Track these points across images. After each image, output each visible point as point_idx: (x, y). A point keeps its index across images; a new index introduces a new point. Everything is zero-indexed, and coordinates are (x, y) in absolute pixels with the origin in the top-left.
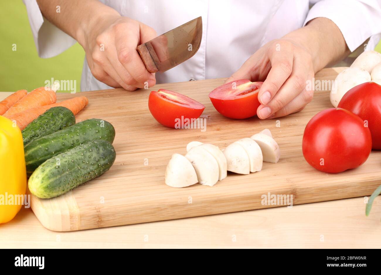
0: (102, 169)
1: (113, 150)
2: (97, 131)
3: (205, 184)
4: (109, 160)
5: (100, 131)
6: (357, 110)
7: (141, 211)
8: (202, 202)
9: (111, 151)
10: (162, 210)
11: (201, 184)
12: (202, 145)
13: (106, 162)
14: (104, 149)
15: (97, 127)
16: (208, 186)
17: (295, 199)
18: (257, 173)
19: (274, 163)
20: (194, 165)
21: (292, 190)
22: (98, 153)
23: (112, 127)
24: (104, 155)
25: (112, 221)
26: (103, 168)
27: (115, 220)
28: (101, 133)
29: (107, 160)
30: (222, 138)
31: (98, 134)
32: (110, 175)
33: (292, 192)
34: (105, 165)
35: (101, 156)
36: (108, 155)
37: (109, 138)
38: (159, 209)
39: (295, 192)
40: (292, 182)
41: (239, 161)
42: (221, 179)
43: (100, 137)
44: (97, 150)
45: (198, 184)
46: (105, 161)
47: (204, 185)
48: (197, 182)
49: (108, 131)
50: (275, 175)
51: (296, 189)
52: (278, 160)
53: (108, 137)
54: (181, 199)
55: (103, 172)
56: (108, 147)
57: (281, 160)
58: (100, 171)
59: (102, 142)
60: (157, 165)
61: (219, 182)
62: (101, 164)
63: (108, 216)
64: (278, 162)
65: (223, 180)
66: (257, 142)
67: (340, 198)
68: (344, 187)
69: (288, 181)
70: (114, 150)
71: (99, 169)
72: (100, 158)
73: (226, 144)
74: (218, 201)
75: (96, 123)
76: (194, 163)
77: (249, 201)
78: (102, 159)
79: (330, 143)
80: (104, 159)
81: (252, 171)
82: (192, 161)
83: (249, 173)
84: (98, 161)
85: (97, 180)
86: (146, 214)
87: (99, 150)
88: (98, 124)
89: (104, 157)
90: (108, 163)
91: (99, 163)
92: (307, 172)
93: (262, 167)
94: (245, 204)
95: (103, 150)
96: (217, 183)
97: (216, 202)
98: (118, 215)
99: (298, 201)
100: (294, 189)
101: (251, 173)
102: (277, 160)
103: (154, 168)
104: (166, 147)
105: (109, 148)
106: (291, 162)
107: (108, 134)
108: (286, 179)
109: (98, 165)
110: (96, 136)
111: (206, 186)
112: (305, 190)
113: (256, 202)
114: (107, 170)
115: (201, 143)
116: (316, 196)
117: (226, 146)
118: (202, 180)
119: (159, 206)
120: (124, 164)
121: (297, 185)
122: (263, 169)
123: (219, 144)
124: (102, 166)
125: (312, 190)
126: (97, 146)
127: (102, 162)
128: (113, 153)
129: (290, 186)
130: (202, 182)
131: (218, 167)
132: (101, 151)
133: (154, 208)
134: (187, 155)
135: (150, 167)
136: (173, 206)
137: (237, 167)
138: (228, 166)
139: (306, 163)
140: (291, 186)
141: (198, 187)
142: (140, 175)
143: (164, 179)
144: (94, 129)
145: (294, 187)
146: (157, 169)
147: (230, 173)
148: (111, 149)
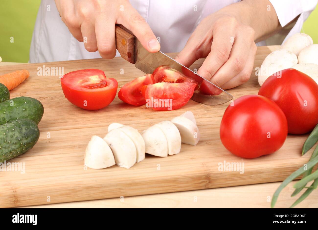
0: (25, 148)
1: (36, 129)
2: (24, 109)
3: (122, 166)
4: (31, 139)
5: (27, 109)
6: (276, 96)
7: (57, 192)
8: (117, 185)
9: (35, 131)
10: (77, 191)
11: (119, 166)
12: (121, 127)
13: (29, 142)
14: (27, 128)
15: (25, 105)
16: (125, 168)
17: (209, 183)
18: (174, 156)
19: (194, 145)
20: (111, 147)
21: (206, 175)
22: (20, 133)
23: (40, 106)
24: (26, 134)
25: (28, 201)
26: (25, 146)
27: (31, 200)
28: (28, 111)
29: (29, 139)
30: (148, 116)
31: (25, 112)
32: (34, 153)
33: (206, 177)
34: (28, 144)
35: (24, 136)
36: (30, 134)
37: (37, 116)
38: (75, 190)
39: (209, 177)
40: (207, 167)
41: (157, 144)
42: (139, 161)
43: (27, 115)
44: (20, 130)
45: (116, 165)
46: (28, 140)
47: (122, 168)
48: (115, 164)
49: (36, 109)
50: (192, 159)
51: (210, 174)
52: (198, 142)
53: (35, 115)
54: (96, 181)
55: (26, 151)
56: (31, 127)
57: (200, 142)
58: (22, 149)
59: (26, 121)
60: (81, 144)
61: (136, 164)
62: (24, 143)
63: (24, 196)
64: (197, 144)
65: (140, 162)
66: (176, 125)
67: (254, 183)
68: (257, 173)
69: (203, 166)
70: (38, 129)
71: (21, 148)
72: (23, 137)
73: (151, 123)
74: (133, 184)
75: (24, 101)
76: (112, 145)
77: (163, 185)
78: (24, 138)
79: (245, 130)
80: (27, 139)
81: (170, 154)
82: (109, 143)
83: (167, 155)
84: (21, 140)
85: (20, 158)
86: (62, 195)
87: (22, 129)
88: (25, 103)
89: (27, 136)
90: (31, 142)
91: (21, 142)
92: (223, 156)
93: (181, 150)
94: (159, 187)
95: (25, 129)
96: (134, 165)
97: (131, 184)
98: (33, 195)
99: (212, 185)
100: (208, 174)
101: (168, 155)
102: (196, 142)
103: (77, 147)
104: (93, 125)
105: (33, 127)
106: (210, 144)
107: (35, 112)
108: (202, 163)
109: (20, 144)
110: (23, 114)
111: (123, 168)
112: (219, 175)
113: (171, 186)
114: (30, 148)
115: (122, 125)
116: (230, 181)
117: (150, 126)
118: (119, 162)
119: (74, 188)
120: (49, 141)
121: (211, 170)
122: (181, 152)
123: (145, 123)
124: (25, 145)
125: (226, 176)
126: (20, 126)
127: (25, 141)
128: (37, 132)
129: (204, 171)
130: (119, 164)
131: (135, 150)
132: (24, 131)
133: (70, 190)
134: (106, 138)
135: (73, 146)
136: (88, 188)
137: (155, 150)
138: (146, 149)
139: (223, 146)
140: (206, 171)
141: (116, 169)
142: (62, 154)
143: (84, 160)
144: (21, 107)
145: (208, 172)
146: (79, 148)
147: (148, 156)
148: (35, 128)
